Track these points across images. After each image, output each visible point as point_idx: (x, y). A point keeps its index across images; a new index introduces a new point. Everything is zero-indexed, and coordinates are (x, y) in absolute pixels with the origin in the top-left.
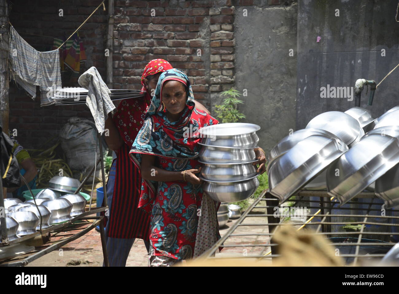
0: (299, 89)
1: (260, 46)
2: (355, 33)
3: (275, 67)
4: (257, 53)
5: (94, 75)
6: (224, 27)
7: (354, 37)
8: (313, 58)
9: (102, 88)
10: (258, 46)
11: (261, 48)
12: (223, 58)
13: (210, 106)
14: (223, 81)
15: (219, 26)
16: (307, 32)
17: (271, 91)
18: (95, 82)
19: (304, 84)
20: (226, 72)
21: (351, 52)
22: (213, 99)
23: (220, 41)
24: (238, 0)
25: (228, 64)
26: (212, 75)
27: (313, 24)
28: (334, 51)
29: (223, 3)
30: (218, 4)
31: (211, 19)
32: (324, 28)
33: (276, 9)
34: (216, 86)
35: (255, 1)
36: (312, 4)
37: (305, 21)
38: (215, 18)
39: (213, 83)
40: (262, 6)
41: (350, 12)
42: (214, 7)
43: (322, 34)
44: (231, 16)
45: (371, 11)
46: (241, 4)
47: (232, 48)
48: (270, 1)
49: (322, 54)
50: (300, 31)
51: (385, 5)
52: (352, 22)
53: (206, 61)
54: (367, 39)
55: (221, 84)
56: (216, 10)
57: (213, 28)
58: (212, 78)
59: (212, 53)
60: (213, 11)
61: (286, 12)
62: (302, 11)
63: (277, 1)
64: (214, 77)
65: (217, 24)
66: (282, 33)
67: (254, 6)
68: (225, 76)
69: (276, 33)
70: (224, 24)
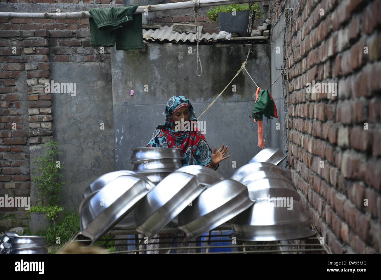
0: (117, 139)
1: (79, 99)
2: (164, 87)
3: (93, 119)
4: (75, 106)
6: (41, 81)
7: (163, 91)
8: (128, 110)
10: (76, 100)
11: (79, 101)
12: (41, 111)
13: (29, 158)
14: (42, 134)
15: (36, 80)
16: (121, 86)
17: (91, 142)
19: (121, 134)
20: (45, 124)
21: (161, 105)
22: (32, 152)
23: (37, 94)
24: (55, 56)
25: (46, 117)
26: (31, 128)
27: (126, 79)
28: (147, 103)
29: (39, 59)
30: (34, 60)
31: (28, 74)
32: (137, 83)
33: (91, 65)
34: (35, 139)
35: (71, 57)
36: (123, 61)
37: (119, 76)
38: (31, 72)
39: (33, 135)
40: (79, 63)
41: (158, 68)
42: (30, 62)
43: (135, 88)
44: (48, 71)
45: (176, 68)
46: (57, 60)
47: (50, 102)
48: (86, 58)
49: (136, 106)
50: (115, 85)
51: (188, 63)
52: (161, 77)
53: (24, 114)
54: (175, 93)
55: (40, 136)
56: (32, 65)
57: (30, 83)
58: (31, 131)
59: (30, 106)
60: (30, 66)
61: (101, 68)
62: (116, 67)
63: (93, 58)
64: (33, 129)
65: (34, 78)
66: (99, 87)
67: (70, 62)
68: (44, 128)
69: (93, 87)
70: (40, 79)
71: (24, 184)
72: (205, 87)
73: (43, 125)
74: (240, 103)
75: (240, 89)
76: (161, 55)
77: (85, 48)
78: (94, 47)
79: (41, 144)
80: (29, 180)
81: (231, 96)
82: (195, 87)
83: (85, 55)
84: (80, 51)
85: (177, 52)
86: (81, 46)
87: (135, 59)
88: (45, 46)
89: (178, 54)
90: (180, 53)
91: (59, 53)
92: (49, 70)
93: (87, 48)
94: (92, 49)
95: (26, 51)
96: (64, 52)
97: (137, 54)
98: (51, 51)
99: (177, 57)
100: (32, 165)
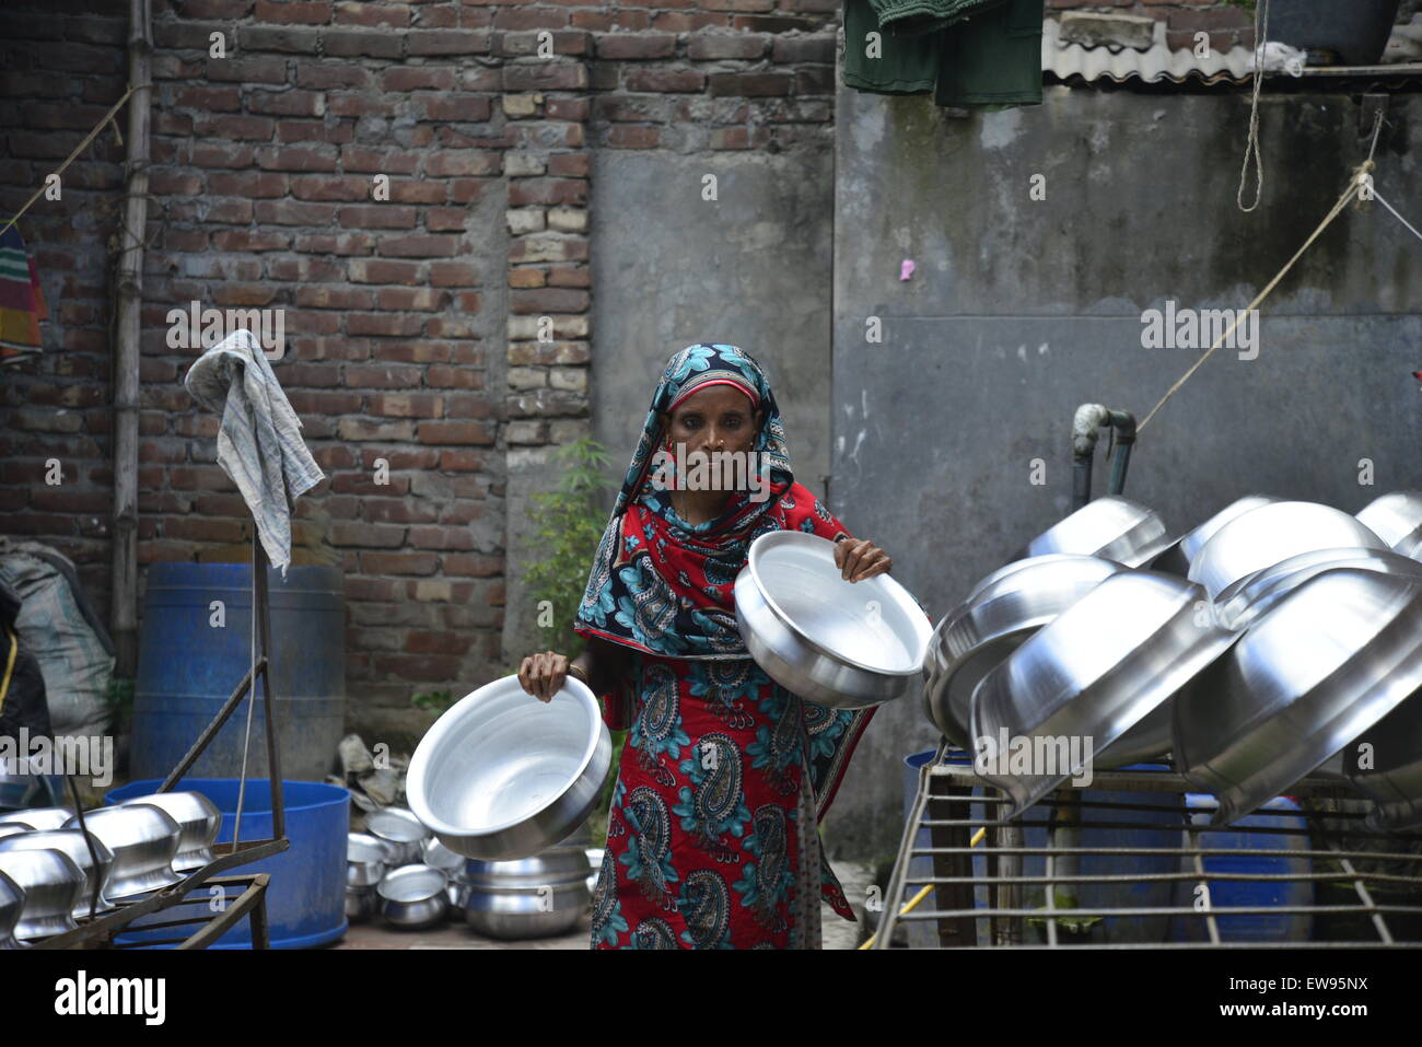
0: (842, 441)
1: (685, 288)
2: (1028, 252)
4: (671, 315)
5: (247, 359)
6: (557, 217)
7: (1025, 266)
8: (887, 334)
9: (277, 406)
10: (677, 291)
13: (503, 496)
14: (552, 410)
15: (539, 213)
16: (869, 243)
18: (255, 386)
20: (564, 376)
21: (1015, 318)
22: (514, 473)
23: (541, 266)
24: (607, 128)
25: (571, 348)
26: (513, 387)
27: (887, 217)
28: (959, 312)
29: (555, 136)
30: (537, 140)
31: (511, 191)
32: (927, 234)
33: (737, 163)
34: (528, 427)
35: (666, 134)
36: (883, 151)
37: (862, 205)
38: (524, 185)
39: (517, 413)
40: (691, 153)
41: (1010, 181)
42: (524, 147)
43: (920, 253)
44: (584, 182)
45: (1081, 182)
46: (615, 143)
47: (585, 294)
48: (719, 138)
49: (918, 321)
50: (844, 240)
51: (1126, 165)
52: (1019, 214)
53: (490, 335)
54: (1070, 274)
55: (547, 417)
56: (529, 157)
57: (519, 223)
58: (512, 398)
59: (513, 308)
60: (520, 160)
61: (773, 174)
62: (852, 173)
63: (743, 137)
64: (522, 392)
65: (531, 206)
66: (759, 246)
67: (661, 151)
68: (560, 389)
69: (740, 244)
70: (556, 209)
71: (481, 588)
72: (1190, 256)
73: (558, 378)
74: (1326, 320)
75: (1330, 269)
76: (1025, 132)
77: (718, 99)
78: (751, 97)
79: (548, 448)
80: (499, 574)
81: (1292, 294)
82: (1150, 257)
83: (717, 128)
84: (700, 109)
85: (1090, 122)
86: (702, 92)
87: (925, 143)
88: (579, 91)
89: (1091, 128)
90: (1099, 125)
91: (623, 115)
92: (587, 178)
93: (725, 99)
94: (743, 104)
95: (514, 105)
96: (644, 114)
97: (936, 125)
98: (597, 106)
99: (1086, 142)
100: (515, 523)
